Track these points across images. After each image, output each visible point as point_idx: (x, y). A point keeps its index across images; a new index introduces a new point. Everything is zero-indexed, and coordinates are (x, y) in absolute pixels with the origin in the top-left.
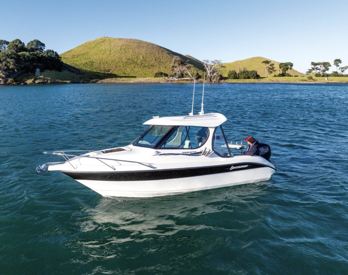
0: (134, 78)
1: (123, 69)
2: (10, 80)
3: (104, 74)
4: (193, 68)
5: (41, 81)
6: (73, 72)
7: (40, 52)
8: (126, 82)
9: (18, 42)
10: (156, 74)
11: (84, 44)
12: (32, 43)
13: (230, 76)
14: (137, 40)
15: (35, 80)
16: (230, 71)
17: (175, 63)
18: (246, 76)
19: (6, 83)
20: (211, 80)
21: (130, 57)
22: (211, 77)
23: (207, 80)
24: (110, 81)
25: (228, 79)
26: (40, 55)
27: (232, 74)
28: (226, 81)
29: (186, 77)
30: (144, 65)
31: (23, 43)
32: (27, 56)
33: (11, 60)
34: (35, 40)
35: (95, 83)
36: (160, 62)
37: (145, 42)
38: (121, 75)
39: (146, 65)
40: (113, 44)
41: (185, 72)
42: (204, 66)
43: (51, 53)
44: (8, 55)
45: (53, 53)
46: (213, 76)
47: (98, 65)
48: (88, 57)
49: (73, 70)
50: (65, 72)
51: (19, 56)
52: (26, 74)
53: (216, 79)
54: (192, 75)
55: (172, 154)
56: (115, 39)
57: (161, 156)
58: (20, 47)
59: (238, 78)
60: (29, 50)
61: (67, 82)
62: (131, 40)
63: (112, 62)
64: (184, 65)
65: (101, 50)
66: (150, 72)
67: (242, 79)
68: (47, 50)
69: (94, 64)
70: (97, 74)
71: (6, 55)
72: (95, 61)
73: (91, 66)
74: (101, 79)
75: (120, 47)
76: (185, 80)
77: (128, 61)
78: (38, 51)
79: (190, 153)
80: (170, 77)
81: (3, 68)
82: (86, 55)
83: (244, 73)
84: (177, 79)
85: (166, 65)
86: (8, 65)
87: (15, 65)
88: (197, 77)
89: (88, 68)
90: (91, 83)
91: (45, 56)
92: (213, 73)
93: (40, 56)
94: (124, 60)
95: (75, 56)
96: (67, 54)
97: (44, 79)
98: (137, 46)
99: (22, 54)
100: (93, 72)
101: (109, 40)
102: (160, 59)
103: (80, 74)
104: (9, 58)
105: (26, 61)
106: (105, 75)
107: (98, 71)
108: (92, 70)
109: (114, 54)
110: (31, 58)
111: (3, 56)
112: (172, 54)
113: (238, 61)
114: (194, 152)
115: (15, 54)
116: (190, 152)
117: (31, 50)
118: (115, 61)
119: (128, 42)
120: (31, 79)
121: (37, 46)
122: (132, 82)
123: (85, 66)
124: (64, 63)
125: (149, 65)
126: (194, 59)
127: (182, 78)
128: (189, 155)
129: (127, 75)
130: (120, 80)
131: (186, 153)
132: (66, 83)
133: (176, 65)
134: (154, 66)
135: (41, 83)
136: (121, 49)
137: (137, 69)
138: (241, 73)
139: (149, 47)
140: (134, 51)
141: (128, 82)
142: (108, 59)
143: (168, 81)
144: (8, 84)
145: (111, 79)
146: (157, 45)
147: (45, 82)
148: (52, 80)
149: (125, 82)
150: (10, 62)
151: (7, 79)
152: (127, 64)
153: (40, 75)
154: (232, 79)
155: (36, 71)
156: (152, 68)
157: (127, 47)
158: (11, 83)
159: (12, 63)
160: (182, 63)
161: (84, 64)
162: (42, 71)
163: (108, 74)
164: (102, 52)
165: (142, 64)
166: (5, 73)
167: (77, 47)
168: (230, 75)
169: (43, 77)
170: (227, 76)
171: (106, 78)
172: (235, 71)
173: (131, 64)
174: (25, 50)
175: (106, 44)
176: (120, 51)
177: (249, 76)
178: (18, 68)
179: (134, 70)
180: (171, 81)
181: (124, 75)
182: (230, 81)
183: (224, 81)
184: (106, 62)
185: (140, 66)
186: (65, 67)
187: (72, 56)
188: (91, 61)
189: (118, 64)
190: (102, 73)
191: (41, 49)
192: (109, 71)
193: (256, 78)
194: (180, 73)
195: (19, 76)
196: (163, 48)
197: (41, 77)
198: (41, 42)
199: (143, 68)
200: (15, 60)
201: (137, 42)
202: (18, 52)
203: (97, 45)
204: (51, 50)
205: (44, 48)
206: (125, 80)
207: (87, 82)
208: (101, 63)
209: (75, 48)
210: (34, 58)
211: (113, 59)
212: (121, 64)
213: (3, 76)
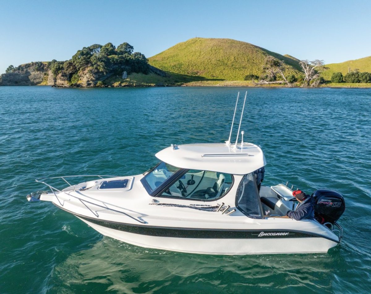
0: (221, 81)
1: (212, 72)
2: (99, 83)
3: (192, 76)
4: (292, 70)
5: (127, 84)
6: (159, 75)
7: (128, 55)
8: (212, 86)
9: (110, 46)
10: (247, 76)
11: (176, 46)
12: (122, 46)
13: (334, 80)
14: (230, 40)
15: (122, 83)
16: (335, 73)
17: (267, 64)
18: (355, 79)
19: (96, 85)
20: (309, 84)
21: (221, 59)
22: (310, 80)
23: (304, 84)
24: (195, 84)
25: (331, 83)
26: (128, 57)
27: (336, 77)
28: (328, 85)
29: (279, 80)
30: (235, 67)
31: (115, 46)
32: (116, 59)
33: (101, 63)
34: (124, 43)
35: (179, 86)
36: (253, 63)
37: (238, 41)
38: (208, 78)
39: (237, 67)
40: (204, 45)
41: (278, 74)
42: (302, 68)
43: (139, 55)
44: (99, 58)
45: (140, 56)
46: (312, 79)
47: (187, 67)
48: (178, 59)
49: (159, 73)
50: (152, 75)
51: (108, 59)
52: (114, 77)
53: (316, 83)
54: (286, 78)
55: (175, 205)
56: (207, 40)
57: (160, 206)
58: (111, 51)
59: (345, 82)
60: (118, 53)
61: (152, 85)
62: (223, 39)
63: (201, 64)
64: (278, 66)
65: (191, 51)
66: (241, 74)
67: (350, 83)
68: (135, 53)
69: (183, 66)
70: (184, 77)
71: (97, 58)
72: (183, 63)
73: (179, 68)
74: (186, 83)
75: (211, 48)
76: (277, 83)
77: (218, 63)
78: (126, 54)
79: (200, 207)
80: (261, 80)
81: (94, 71)
82: (175, 57)
83: (352, 76)
84: (267, 83)
85: (260, 67)
86: (99, 68)
87: (104, 68)
88: (292, 81)
89: (176, 71)
90: (176, 86)
91: (133, 58)
92: (313, 76)
93: (128, 59)
94: (214, 61)
95: (165, 58)
96: (157, 57)
97: (130, 82)
98: (229, 46)
99: (111, 57)
100: (181, 75)
101: (200, 41)
102: (254, 60)
103: (166, 77)
104: (99, 61)
105: (115, 64)
106: (192, 78)
107: (185, 74)
108: (180, 72)
109: (204, 55)
110: (120, 61)
111: (95, 60)
112: (268, 54)
113: (350, 61)
114: (207, 206)
115: (105, 57)
116: (201, 205)
117: (120, 53)
118: (204, 63)
119: (220, 42)
120: (118, 81)
121: (126, 49)
122: (218, 85)
123: (173, 69)
124: (151, 66)
125: (240, 67)
126: (295, 60)
127: (274, 81)
128: (200, 209)
129: (215, 78)
130: (205, 84)
131: (195, 206)
132: (150, 86)
133: (269, 66)
134: (245, 68)
135: (127, 86)
136: (212, 50)
137: (227, 71)
138: (349, 76)
139: (242, 47)
140: (226, 51)
141: (214, 85)
142: (197, 61)
143: (257, 84)
144: (97, 87)
145: (196, 82)
146: (251, 44)
147: (131, 85)
148: (137, 83)
149: (210, 85)
150: (100, 65)
151: (97, 81)
152: (216, 66)
153: (127, 78)
154: (336, 83)
155: (124, 74)
156: (243, 70)
157: (218, 47)
158: (99, 86)
159: (101, 66)
160: (276, 64)
161: (172, 66)
162: (128, 74)
163: (195, 77)
164: (192, 54)
165: (232, 66)
166: (95, 76)
167: (169, 49)
168: (333, 78)
169: (129, 80)
170: (330, 79)
171: (192, 81)
172: (341, 73)
173: (220, 66)
174: (115, 53)
175: (197, 45)
176: (210, 52)
177: (359, 79)
178: (107, 71)
179: (224, 72)
180: (261, 84)
181: (212, 78)
182: (334, 85)
183: (326, 86)
184: (195, 63)
185: (230, 67)
186: (151, 70)
187: (162, 59)
188: (179, 63)
189: (207, 66)
190: (190, 76)
191: (130, 51)
192: (197, 74)
193: (369, 82)
194: (272, 76)
195: (107, 79)
196: (259, 47)
197: (128, 79)
198: (129, 45)
199: (234, 70)
200: (105, 63)
201: (230, 42)
202: (108, 55)
203: (188, 46)
204: (138, 53)
205: (133, 51)
206: (211, 83)
207: (171, 85)
208: (190, 65)
209: (166, 51)
210: (122, 61)
211: (203, 61)
212: (210, 67)
213: (94, 79)
